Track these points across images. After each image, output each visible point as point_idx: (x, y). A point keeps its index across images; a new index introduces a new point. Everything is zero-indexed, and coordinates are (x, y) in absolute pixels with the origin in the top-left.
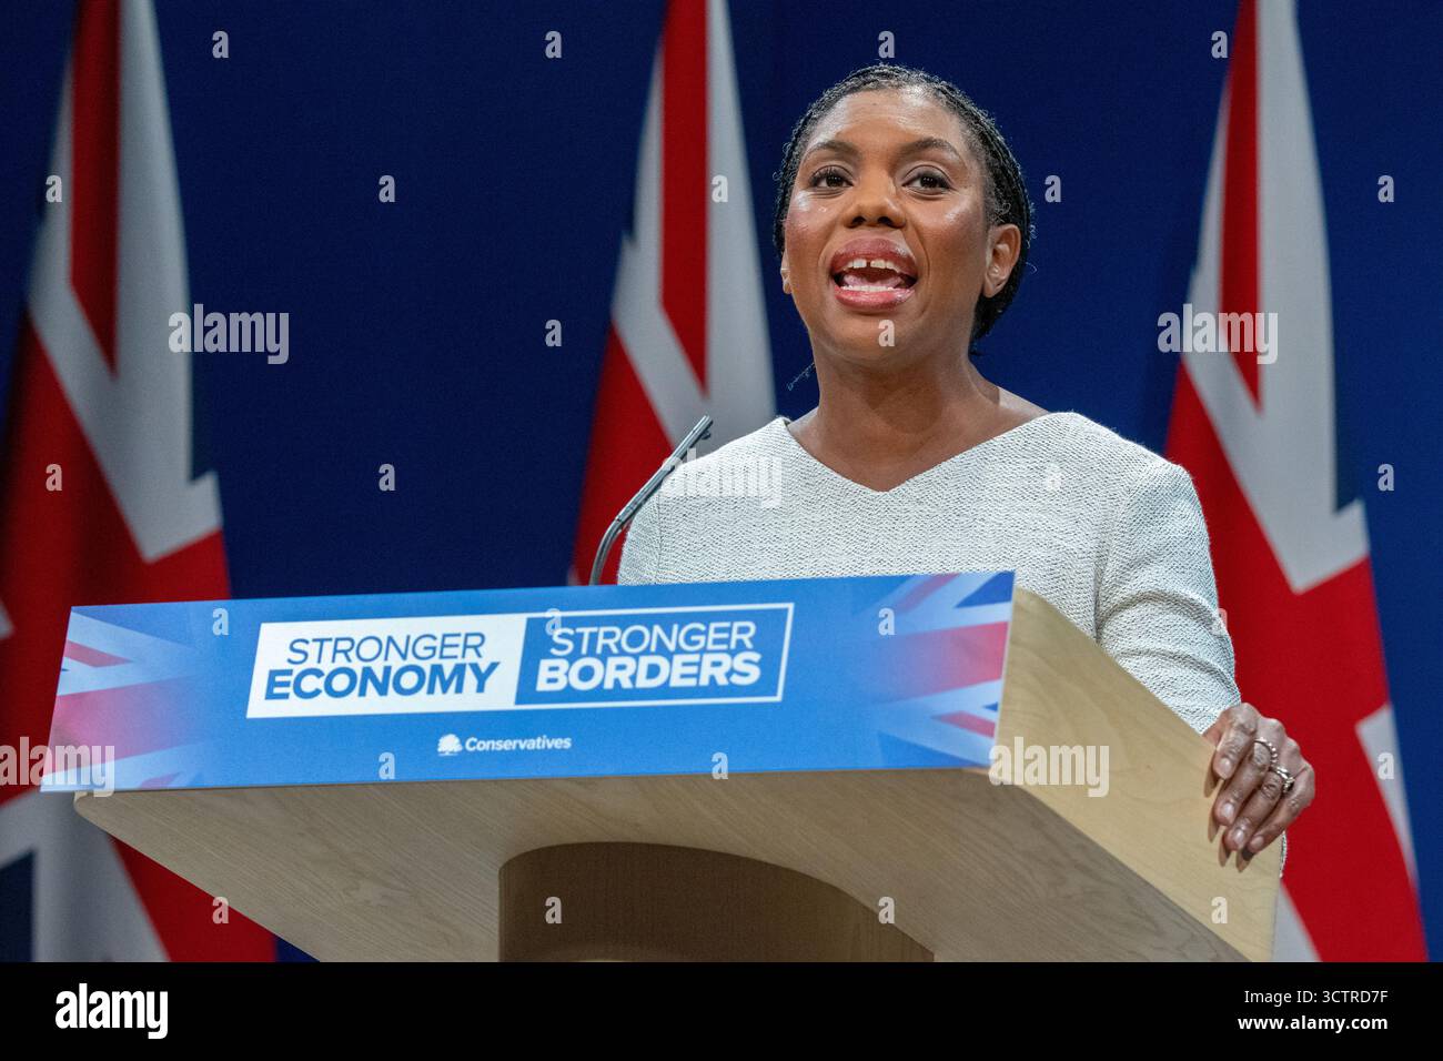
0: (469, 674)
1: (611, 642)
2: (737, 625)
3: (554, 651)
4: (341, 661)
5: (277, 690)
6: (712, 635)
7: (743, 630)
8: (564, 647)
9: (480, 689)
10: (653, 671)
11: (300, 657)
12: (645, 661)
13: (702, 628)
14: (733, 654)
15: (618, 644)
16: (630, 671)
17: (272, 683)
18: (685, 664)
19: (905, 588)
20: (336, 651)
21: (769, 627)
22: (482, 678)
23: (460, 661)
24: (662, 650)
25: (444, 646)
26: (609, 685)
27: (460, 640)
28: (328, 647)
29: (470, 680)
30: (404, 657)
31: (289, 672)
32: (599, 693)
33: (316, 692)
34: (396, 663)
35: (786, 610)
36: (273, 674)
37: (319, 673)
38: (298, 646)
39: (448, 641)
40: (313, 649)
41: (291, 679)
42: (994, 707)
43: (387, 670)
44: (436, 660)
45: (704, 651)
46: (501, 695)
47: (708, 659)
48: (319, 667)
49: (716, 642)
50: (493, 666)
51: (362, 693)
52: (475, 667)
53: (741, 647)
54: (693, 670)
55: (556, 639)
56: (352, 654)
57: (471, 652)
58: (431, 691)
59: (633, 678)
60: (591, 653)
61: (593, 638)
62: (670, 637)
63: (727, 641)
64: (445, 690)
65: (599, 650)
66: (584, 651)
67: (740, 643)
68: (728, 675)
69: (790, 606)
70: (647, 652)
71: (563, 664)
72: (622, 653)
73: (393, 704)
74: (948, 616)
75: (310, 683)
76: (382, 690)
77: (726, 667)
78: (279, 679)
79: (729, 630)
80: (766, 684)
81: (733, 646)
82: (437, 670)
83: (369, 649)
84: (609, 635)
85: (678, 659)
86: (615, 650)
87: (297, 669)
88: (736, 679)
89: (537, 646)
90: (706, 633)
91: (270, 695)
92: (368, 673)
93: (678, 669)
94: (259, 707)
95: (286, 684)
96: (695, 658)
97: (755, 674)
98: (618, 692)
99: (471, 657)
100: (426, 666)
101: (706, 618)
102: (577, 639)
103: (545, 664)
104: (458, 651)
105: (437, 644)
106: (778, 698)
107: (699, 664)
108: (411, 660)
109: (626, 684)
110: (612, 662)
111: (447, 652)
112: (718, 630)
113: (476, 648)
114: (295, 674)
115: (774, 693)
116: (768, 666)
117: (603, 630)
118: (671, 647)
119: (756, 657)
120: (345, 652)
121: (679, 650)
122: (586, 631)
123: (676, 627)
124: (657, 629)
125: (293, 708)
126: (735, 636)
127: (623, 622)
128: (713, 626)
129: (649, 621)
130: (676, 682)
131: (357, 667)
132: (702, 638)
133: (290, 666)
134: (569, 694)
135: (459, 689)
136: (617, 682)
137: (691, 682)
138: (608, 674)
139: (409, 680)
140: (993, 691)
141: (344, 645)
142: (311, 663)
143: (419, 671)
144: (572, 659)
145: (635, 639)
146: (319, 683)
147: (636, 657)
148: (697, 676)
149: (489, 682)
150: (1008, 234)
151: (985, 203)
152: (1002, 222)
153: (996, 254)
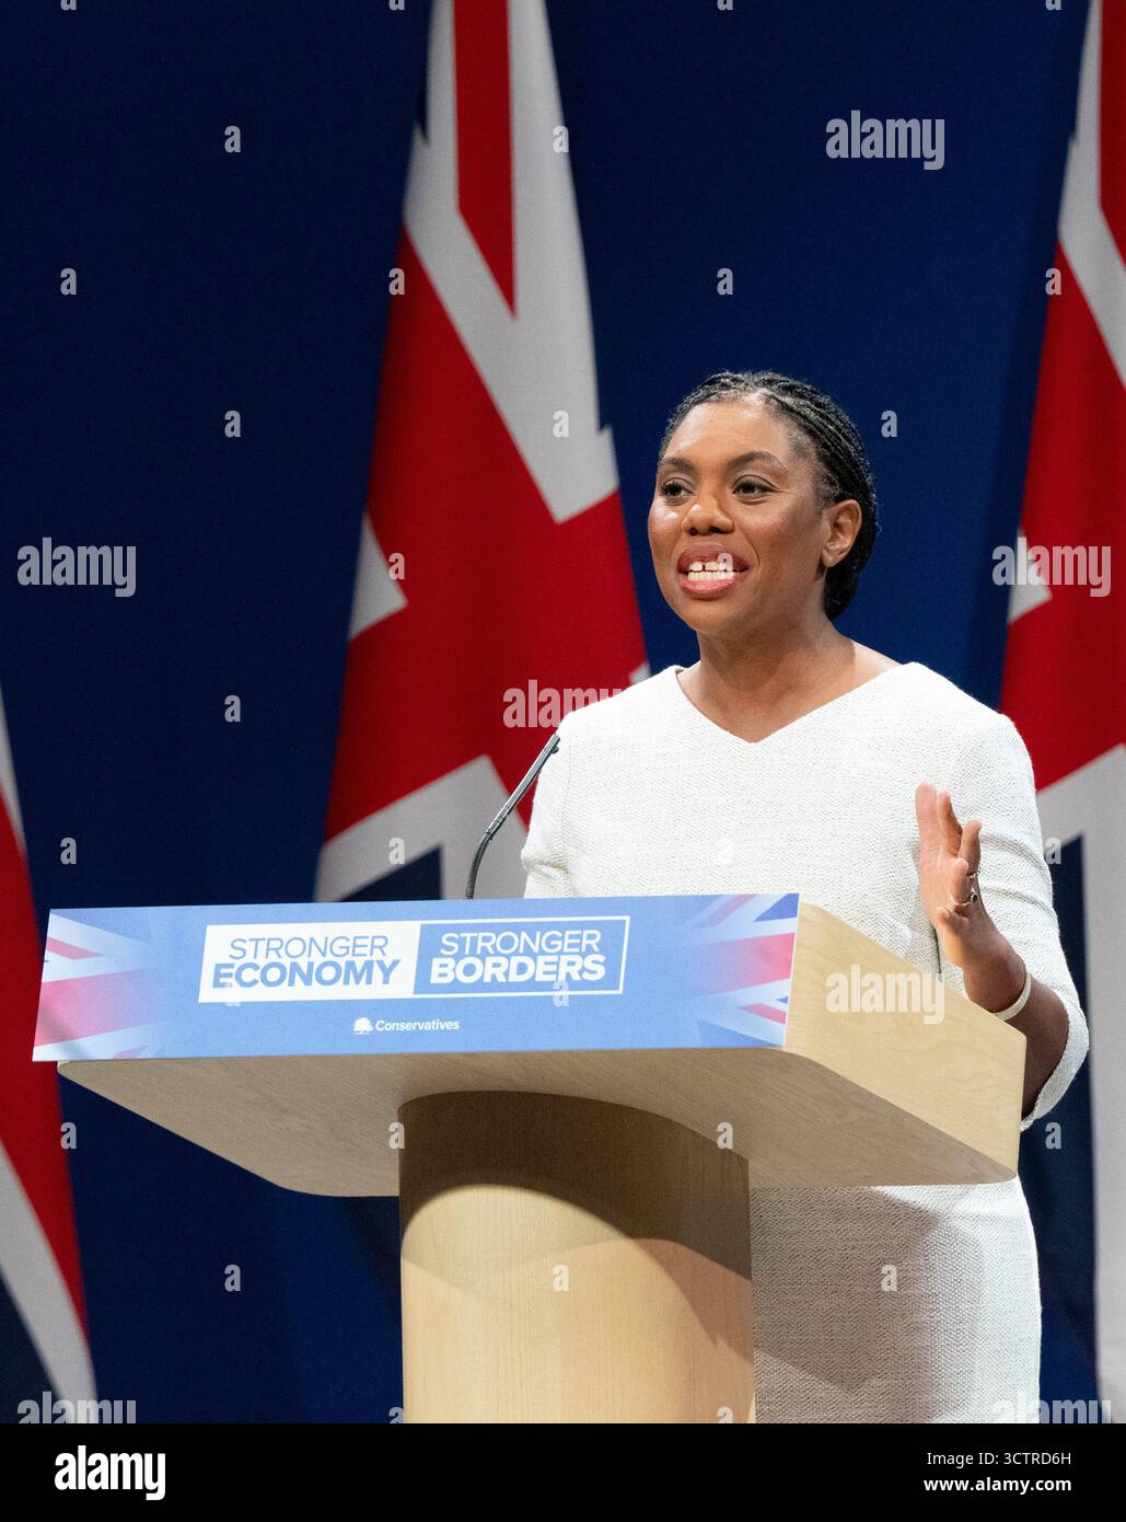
0: (376, 967)
1: (488, 945)
2: (586, 932)
3: (443, 951)
4: (273, 957)
5: (222, 980)
6: (567, 941)
7: (591, 937)
8: (452, 948)
9: (386, 981)
10: (522, 969)
11: (240, 953)
12: (515, 960)
13: (560, 934)
14: (584, 956)
15: (494, 947)
16: (504, 968)
17: (218, 975)
18: (546, 963)
19: (714, 907)
21: (611, 934)
22: (387, 973)
23: (368, 958)
24: (528, 952)
25: (355, 946)
26: (487, 979)
27: (368, 942)
28: (262, 946)
29: (377, 973)
30: (324, 955)
31: (231, 966)
32: (480, 986)
33: (254, 983)
35: (624, 921)
36: (219, 967)
37: (255, 967)
38: (237, 944)
39: (359, 942)
40: (250, 947)
41: (233, 971)
42: (785, 1000)
43: (311, 965)
45: (561, 953)
46: (402, 986)
47: (565, 959)
48: (255, 961)
49: (570, 946)
50: (395, 963)
51: (291, 983)
52: (381, 964)
53: (590, 951)
54: (554, 968)
56: (282, 952)
57: (377, 952)
58: (346, 982)
59: (506, 974)
60: (473, 953)
61: (474, 941)
63: (579, 945)
64: (357, 983)
65: (479, 952)
66: (467, 952)
67: (589, 946)
68: (581, 973)
69: (627, 918)
70: (516, 953)
71: (451, 962)
72: (497, 954)
73: (316, 993)
74: (746, 927)
75: (248, 975)
76: (307, 981)
77: (578, 967)
78: (223, 971)
79: (580, 937)
80: (610, 981)
81: (583, 950)
82: (350, 965)
83: (295, 948)
84: (486, 939)
85: (541, 959)
86: (492, 952)
87: (238, 963)
88: (586, 976)
89: (429, 947)
90: (562, 939)
91: (217, 984)
92: (295, 967)
93: (541, 967)
94: (208, 994)
95: (230, 975)
96: (555, 958)
97: (601, 972)
98: (494, 985)
99: (377, 955)
100: (342, 962)
101: (563, 927)
102: (461, 942)
103: (436, 962)
104: (367, 951)
105: (350, 944)
106: (620, 991)
107: (557, 964)
108: (329, 957)
109: (501, 979)
110: (490, 961)
111: (358, 951)
112: (571, 937)
113: (381, 948)
114: (236, 967)
115: (617, 988)
116: (612, 965)
117: (481, 935)
118: (536, 949)
119: (602, 958)
120: (276, 950)
121: (542, 952)
122: (469, 936)
123: (538, 934)
124: (524, 935)
125: (233, 995)
126: (585, 942)
127: (497, 929)
128: (568, 933)
129: (517, 928)
130: (540, 978)
131: (287, 962)
132: (559, 943)
133: (231, 961)
134: (456, 986)
135: (369, 981)
136: (494, 977)
138: (486, 971)
139: (328, 973)
140: (783, 987)
141: (275, 944)
142: (249, 958)
143: (336, 966)
144: (458, 957)
145: (507, 943)
146: (256, 975)
147: (508, 957)
148: (556, 973)
149: (392, 976)
150: (848, 508)
151: (817, 490)
152: (839, 499)
153: (837, 526)
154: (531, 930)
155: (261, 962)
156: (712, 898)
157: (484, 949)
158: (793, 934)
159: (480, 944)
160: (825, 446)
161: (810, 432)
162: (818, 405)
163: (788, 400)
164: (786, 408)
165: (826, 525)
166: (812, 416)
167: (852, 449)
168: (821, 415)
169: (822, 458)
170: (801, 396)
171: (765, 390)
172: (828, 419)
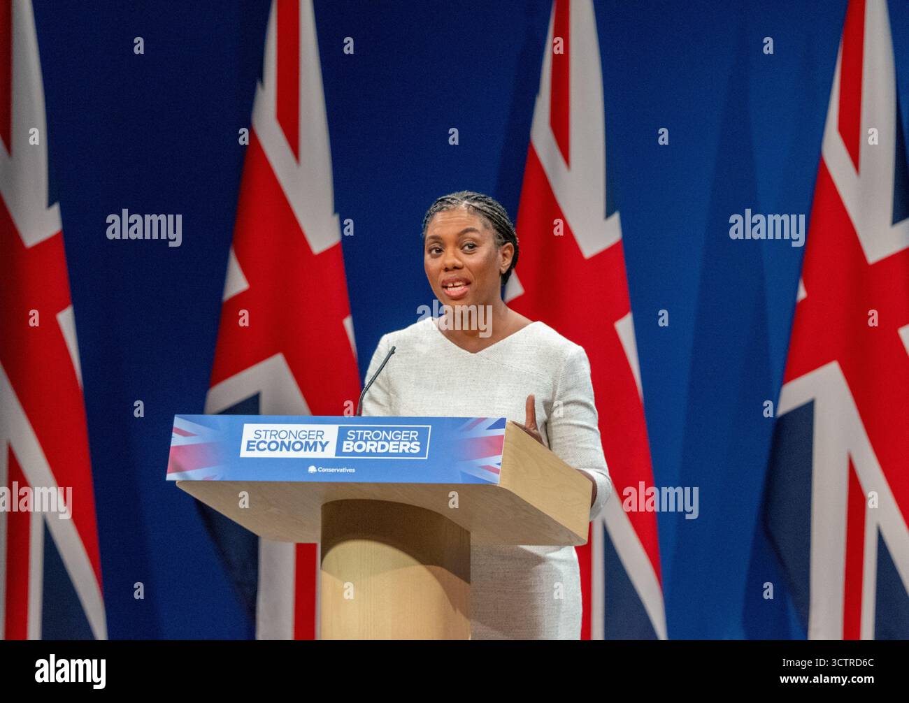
0: (319, 444)
1: (368, 436)
2: (412, 432)
3: (348, 438)
4: (273, 438)
5: (250, 448)
6: (403, 435)
7: (414, 434)
8: (352, 437)
9: (323, 450)
10: (383, 447)
11: (258, 436)
12: (380, 443)
13: (400, 432)
14: (411, 442)
15: (371, 437)
16: (375, 446)
17: (249, 445)
18: (394, 445)
19: (470, 422)
20: (271, 435)
21: (423, 433)
22: (323, 447)
23: (315, 440)
24: (386, 440)
25: (309, 435)
26: (368, 451)
27: (315, 433)
28: (269, 433)
29: (319, 447)
30: (296, 438)
31: (254, 442)
32: (364, 454)
33: (265, 449)
34: (293, 440)
35: (429, 428)
36: (249, 442)
37: (265, 442)
38: (258, 432)
39: (311, 433)
40: (263, 434)
41: (256, 444)
42: (499, 464)
43: (290, 442)
44: (307, 440)
45: (400, 441)
46: (330, 453)
47: (402, 443)
48: (266, 440)
49: (405, 438)
50: (327, 443)
51: (281, 450)
52: (321, 443)
53: (413, 440)
54: (397, 447)
55: (349, 434)
56: (277, 436)
57: (319, 438)
58: (305, 450)
59: (376, 449)
60: (361, 439)
61: (362, 434)
62: (389, 436)
63: (409, 437)
64: (310, 450)
65: (364, 439)
66: (359, 439)
67: (413, 438)
68: (409, 449)
69: (430, 426)
70: (381, 440)
71: (352, 443)
72: (372, 440)
73: (292, 454)
74: (484, 432)
75: (262, 446)
76: (288, 449)
77: (408, 447)
78: (251, 444)
79: (409, 434)
80: (422, 453)
81: (411, 439)
82: (307, 443)
83: (283, 435)
84: (367, 434)
85: (392, 443)
86: (370, 439)
87: (258, 441)
88: (412, 451)
89: (342, 436)
90: (401, 434)
91: (248, 449)
92: (283, 443)
93: (392, 447)
94: (244, 453)
95: (254, 446)
96: (398, 443)
97: (418, 449)
98: (371, 454)
99: (319, 439)
100: (303, 441)
101: (401, 429)
102: (356, 434)
103: (345, 443)
104: (315, 437)
105: (307, 434)
106: (426, 458)
107: (399, 445)
108: (298, 439)
109: (374, 451)
110: (369, 443)
111: (311, 437)
112: (405, 434)
113: (321, 436)
114: (257, 442)
115: (425, 457)
116: (423, 446)
117: (365, 432)
118: (389, 439)
119: (418, 443)
120: (275, 435)
121: (392, 440)
122: (360, 432)
123: (391, 432)
124: (384, 432)
125: (256, 454)
126: (411, 436)
127: (373, 429)
128: (403, 432)
129: (381, 429)
130: (391, 451)
131: (279, 441)
132: (400, 436)
133: (255, 439)
134: (354, 453)
135: (315, 450)
136: (371, 450)
137: (397, 451)
138: (367, 447)
139: (298, 446)
140: (499, 458)
141: (274, 433)
142: (262, 439)
143: (301, 443)
144: (355, 441)
145: (377, 435)
146: (266, 446)
147: (377, 442)
148: (398, 449)
149: (326, 448)
150: (508, 247)
151: (495, 243)
152: (504, 244)
153: (504, 255)
154: (387, 430)
155: (268, 440)
156: (468, 419)
157: (366, 438)
158: (503, 436)
159: (365, 436)
160: (496, 222)
161: (489, 217)
162: (489, 204)
163: (476, 204)
164: (476, 208)
165: (500, 256)
166: (488, 210)
167: (506, 221)
168: (492, 209)
169: (495, 228)
170: (481, 201)
171: (466, 202)
172: (494, 210)
